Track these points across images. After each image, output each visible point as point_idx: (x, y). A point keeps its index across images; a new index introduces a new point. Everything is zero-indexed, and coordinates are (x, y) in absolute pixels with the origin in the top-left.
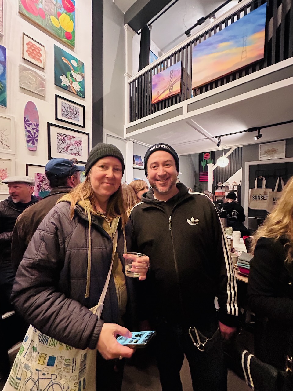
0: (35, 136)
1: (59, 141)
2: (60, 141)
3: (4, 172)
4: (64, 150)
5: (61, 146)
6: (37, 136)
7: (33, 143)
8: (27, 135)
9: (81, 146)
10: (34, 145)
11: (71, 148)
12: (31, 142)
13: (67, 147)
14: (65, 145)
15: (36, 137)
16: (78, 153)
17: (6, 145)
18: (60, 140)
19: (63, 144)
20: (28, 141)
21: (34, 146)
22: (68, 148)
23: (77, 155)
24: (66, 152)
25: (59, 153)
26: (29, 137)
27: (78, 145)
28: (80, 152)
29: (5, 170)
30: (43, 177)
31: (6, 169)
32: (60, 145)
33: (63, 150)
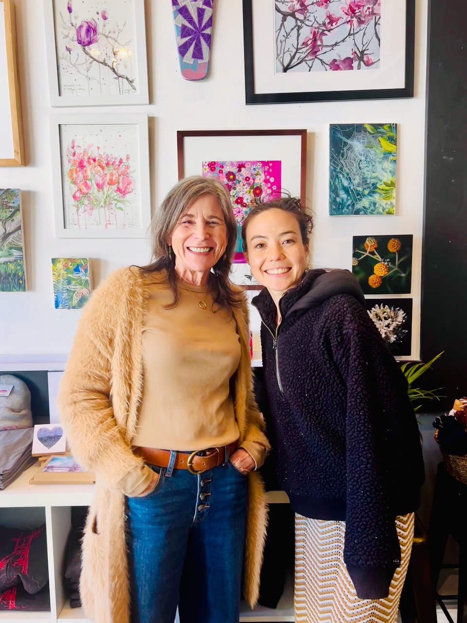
0: (203, 24)
1: (284, 20)
2: (289, 18)
3: (122, 168)
4: (303, 55)
5: (292, 40)
6: (211, 23)
7: (198, 54)
8: (180, 26)
9: (373, 22)
10: (202, 58)
11: (328, 40)
12: (191, 49)
13: (315, 40)
14: (306, 33)
15: (205, 27)
16: (362, 52)
17: (127, 79)
18: (285, 16)
19: (299, 28)
20: (183, 50)
21: (200, 61)
22: (319, 43)
23: (355, 64)
24: (310, 63)
25: (285, 70)
26: (184, 32)
27: (359, 19)
28: (372, 48)
29: (124, 161)
30: (230, 173)
31: (128, 158)
32: (287, 35)
33: (298, 55)
